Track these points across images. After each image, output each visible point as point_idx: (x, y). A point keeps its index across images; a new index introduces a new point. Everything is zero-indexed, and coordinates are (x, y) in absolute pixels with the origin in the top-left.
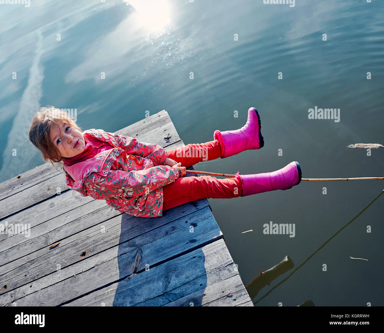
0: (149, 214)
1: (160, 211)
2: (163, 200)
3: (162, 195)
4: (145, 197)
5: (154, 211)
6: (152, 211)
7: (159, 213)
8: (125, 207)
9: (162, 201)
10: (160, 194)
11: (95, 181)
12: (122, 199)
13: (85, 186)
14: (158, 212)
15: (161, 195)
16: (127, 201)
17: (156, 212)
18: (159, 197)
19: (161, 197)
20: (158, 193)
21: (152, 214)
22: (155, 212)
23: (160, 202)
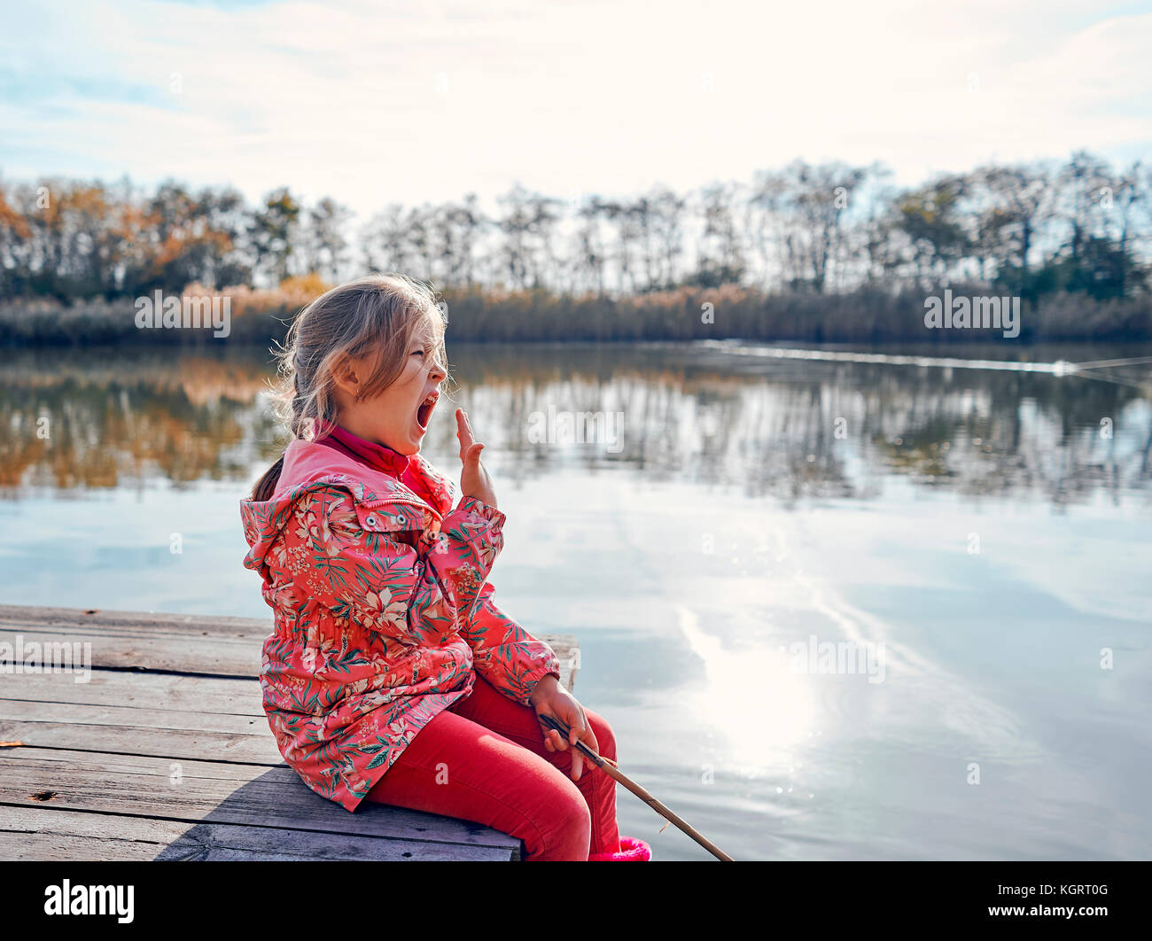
0: (328, 770)
1: (363, 783)
2: (398, 754)
3: (409, 740)
4: (371, 705)
5: (349, 769)
6: (344, 764)
7: (357, 787)
8: (295, 688)
9: (393, 756)
10: (406, 732)
11: (336, 509)
12: (319, 652)
13: (293, 514)
14: (358, 782)
15: (405, 734)
16: (322, 669)
17: (353, 778)
18: (396, 735)
19: (399, 743)
20: (402, 723)
21: (338, 776)
22: (348, 775)
23: (384, 756)
